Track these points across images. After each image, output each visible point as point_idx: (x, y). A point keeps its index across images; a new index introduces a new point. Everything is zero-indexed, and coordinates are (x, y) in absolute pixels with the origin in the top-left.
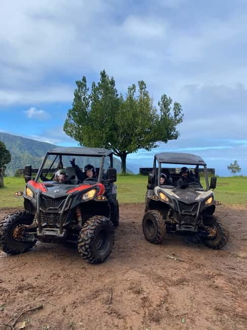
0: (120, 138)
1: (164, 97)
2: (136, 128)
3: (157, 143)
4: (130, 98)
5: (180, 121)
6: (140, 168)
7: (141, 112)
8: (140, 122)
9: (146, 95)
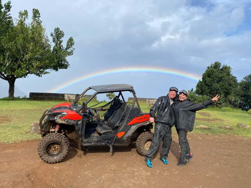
0: (6, 60)
1: (57, 30)
2: (27, 54)
3: (47, 70)
4: (22, 23)
5: (70, 53)
6: (30, 93)
7: (33, 38)
8: (31, 48)
9: (39, 23)
